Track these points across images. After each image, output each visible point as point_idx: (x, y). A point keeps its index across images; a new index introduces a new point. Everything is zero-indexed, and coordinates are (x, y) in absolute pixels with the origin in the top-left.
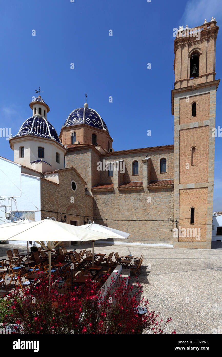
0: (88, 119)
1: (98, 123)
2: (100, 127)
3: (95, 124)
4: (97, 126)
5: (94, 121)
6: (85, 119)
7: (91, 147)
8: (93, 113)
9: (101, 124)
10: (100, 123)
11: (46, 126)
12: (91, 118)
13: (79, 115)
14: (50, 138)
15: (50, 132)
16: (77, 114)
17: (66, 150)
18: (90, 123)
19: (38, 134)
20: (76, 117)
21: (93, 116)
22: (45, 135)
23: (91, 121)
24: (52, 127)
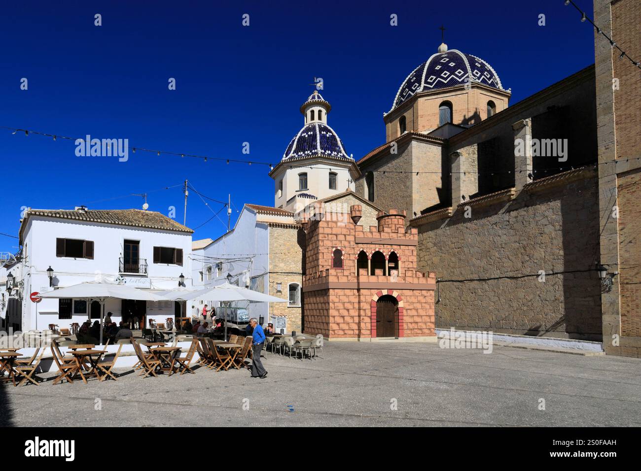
0: (431, 79)
1: (457, 76)
2: (460, 80)
3: (447, 81)
4: (453, 82)
5: (445, 76)
6: (426, 82)
7: (411, 138)
8: (447, 59)
9: (466, 72)
10: (463, 73)
11: (316, 135)
12: (438, 74)
13: (415, 78)
14: (317, 153)
15: (318, 144)
16: (413, 78)
17: (350, 162)
18: (434, 84)
19: (299, 154)
20: (410, 85)
21: (445, 67)
22: (311, 152)
23: (438, 80)
24: (327, 133)
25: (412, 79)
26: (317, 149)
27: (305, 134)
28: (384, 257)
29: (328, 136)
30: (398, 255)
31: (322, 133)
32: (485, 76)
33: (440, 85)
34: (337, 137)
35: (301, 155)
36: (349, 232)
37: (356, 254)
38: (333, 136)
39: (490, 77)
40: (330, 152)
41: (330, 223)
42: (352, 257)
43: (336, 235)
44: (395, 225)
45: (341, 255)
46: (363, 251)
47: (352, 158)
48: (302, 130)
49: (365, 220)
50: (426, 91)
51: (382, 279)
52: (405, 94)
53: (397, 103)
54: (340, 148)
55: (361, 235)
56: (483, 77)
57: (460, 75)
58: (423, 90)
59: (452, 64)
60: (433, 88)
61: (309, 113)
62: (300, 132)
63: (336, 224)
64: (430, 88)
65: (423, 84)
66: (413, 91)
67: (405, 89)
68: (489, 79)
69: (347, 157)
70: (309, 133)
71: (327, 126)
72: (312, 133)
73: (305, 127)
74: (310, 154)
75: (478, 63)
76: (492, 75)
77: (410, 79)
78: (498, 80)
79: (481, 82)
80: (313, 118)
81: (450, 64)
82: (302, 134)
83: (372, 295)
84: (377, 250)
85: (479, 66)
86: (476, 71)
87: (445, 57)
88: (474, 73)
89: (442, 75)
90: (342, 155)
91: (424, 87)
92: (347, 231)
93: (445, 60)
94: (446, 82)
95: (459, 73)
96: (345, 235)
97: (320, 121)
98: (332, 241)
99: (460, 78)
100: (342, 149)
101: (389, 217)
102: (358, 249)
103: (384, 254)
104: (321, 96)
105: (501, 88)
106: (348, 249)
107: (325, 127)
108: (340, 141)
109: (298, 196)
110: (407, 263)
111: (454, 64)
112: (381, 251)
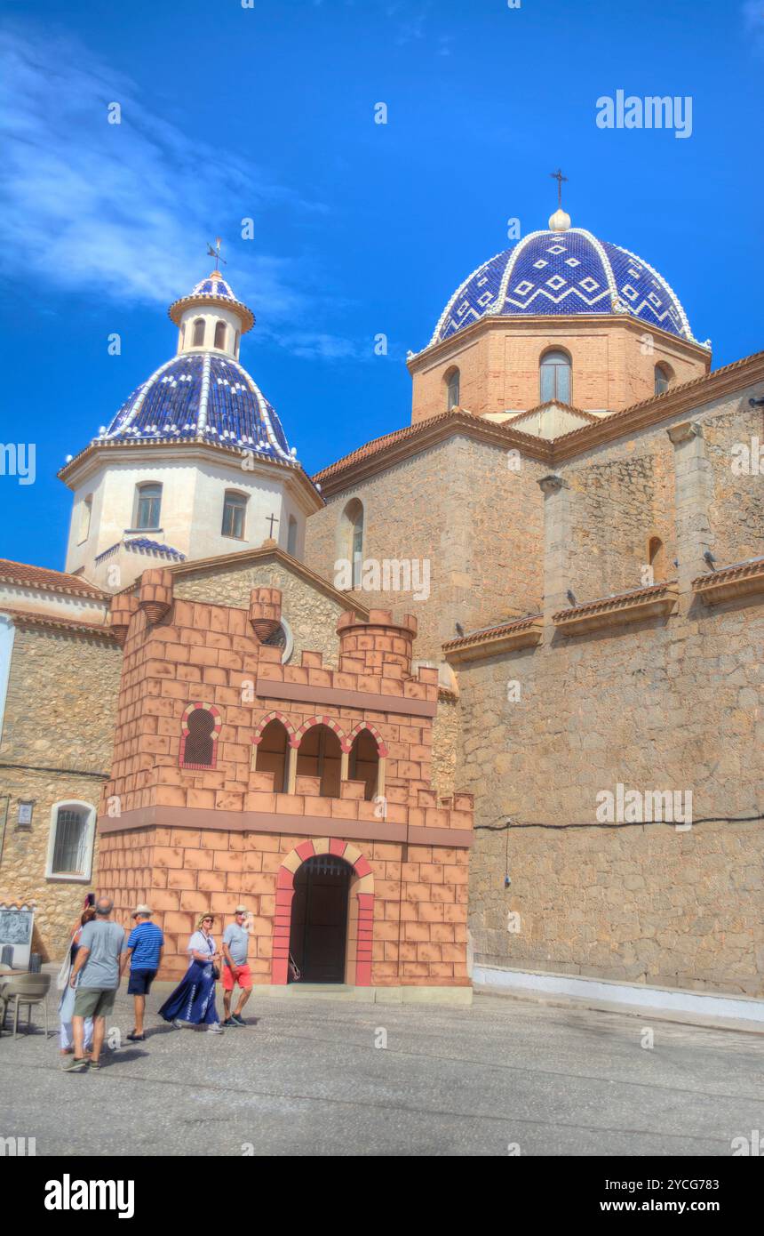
0: (524, 288)
1: (583, 291)
2: (590, 303)
3: (560, 299)
4: (574, 304)
5: (556, 288)
6: (510, 293)
7: (455, 427)
8: (564, 249)
9: (604, 287)
10: (596, 286)
11: (200, 384)
12: (539, 278)
13: (485, 279)
14: (192, 433)
15: (203, 410)
16: (482, 277)
17: (289, 469)
18: (530, 301)
19: (147, 429)
20: (473, 294)
21: (557, 265)
22: (180, 427)
23: (537, 293)
24: (232, 384)
25: (480, 279)
26: (196, 422)
27: (171, 378)
28: (337, 742)
29: (233, 391)
30: (379, 740)
31: (220, 381)
32: (650, 302)
33: (541, 305)
34: (260, 396)
35: (152, 433)
36: (239, 660)
37: (255, 729)
38: (249, 395)
39: (661, 307)
40: (233, 436)
41: (185, 633)
42: (244, 736)
43: (201, 668)
44: (384, 653)
45: (211, 727)
46: (276, 720)
47: (294, 460)
48: (165, 367)
49: (312, 633)
50: (509, 315)
51: (316, 806)
52: (460, 314)
53: (442, 332)
54: (264, 428)
55: (275, 674)
56: (644, 303)
57: (590, 290)
58: (503, 311)
59: (573, 262)
60: (527, 310)
61: (189, 323)
62: (159, 371)
63: (204, 637)
64: (519, 310)
65: (503, 297)
66: (480, 310)
67: (463, 301)
68: (660, 311)
69: (281, 453)
70: (183, 378)
71: (238, 366)
72: (189, 378)
73: (176, 359)
74: (177, 432)
75: (635, 269)
76: (667, 303)
77: (476, 280)
78: (683, 315)
79: (640, 315)
80: (199, 339)
81: (568, 262)
82: (161, 376)
83: (282, 852)
84: (319, 720)
85: (637, 276)
86: (627, 287)
87: (556, 243)
88: (624, 290)
89: (549, 283)
90: (268, 446)
91: (507, 304)
92: (234, 661)
93: (558, 249)
94: (556, 301)
95: (589, 285)
96: (227, 671)
97: (219, 351)
98: (185, 684)
99: (591, 296)
100: (270, 430)
101: (369, 632)
102: (263, 713)
103: (340, 734)
104: (228, 288)
105: (689, 336)
106: (232, 712)
107: (230, 367)
108: (269, 410)
109: (127, 547)
110: (403, 766)
111: (578, 263)
112: (331, 724)
